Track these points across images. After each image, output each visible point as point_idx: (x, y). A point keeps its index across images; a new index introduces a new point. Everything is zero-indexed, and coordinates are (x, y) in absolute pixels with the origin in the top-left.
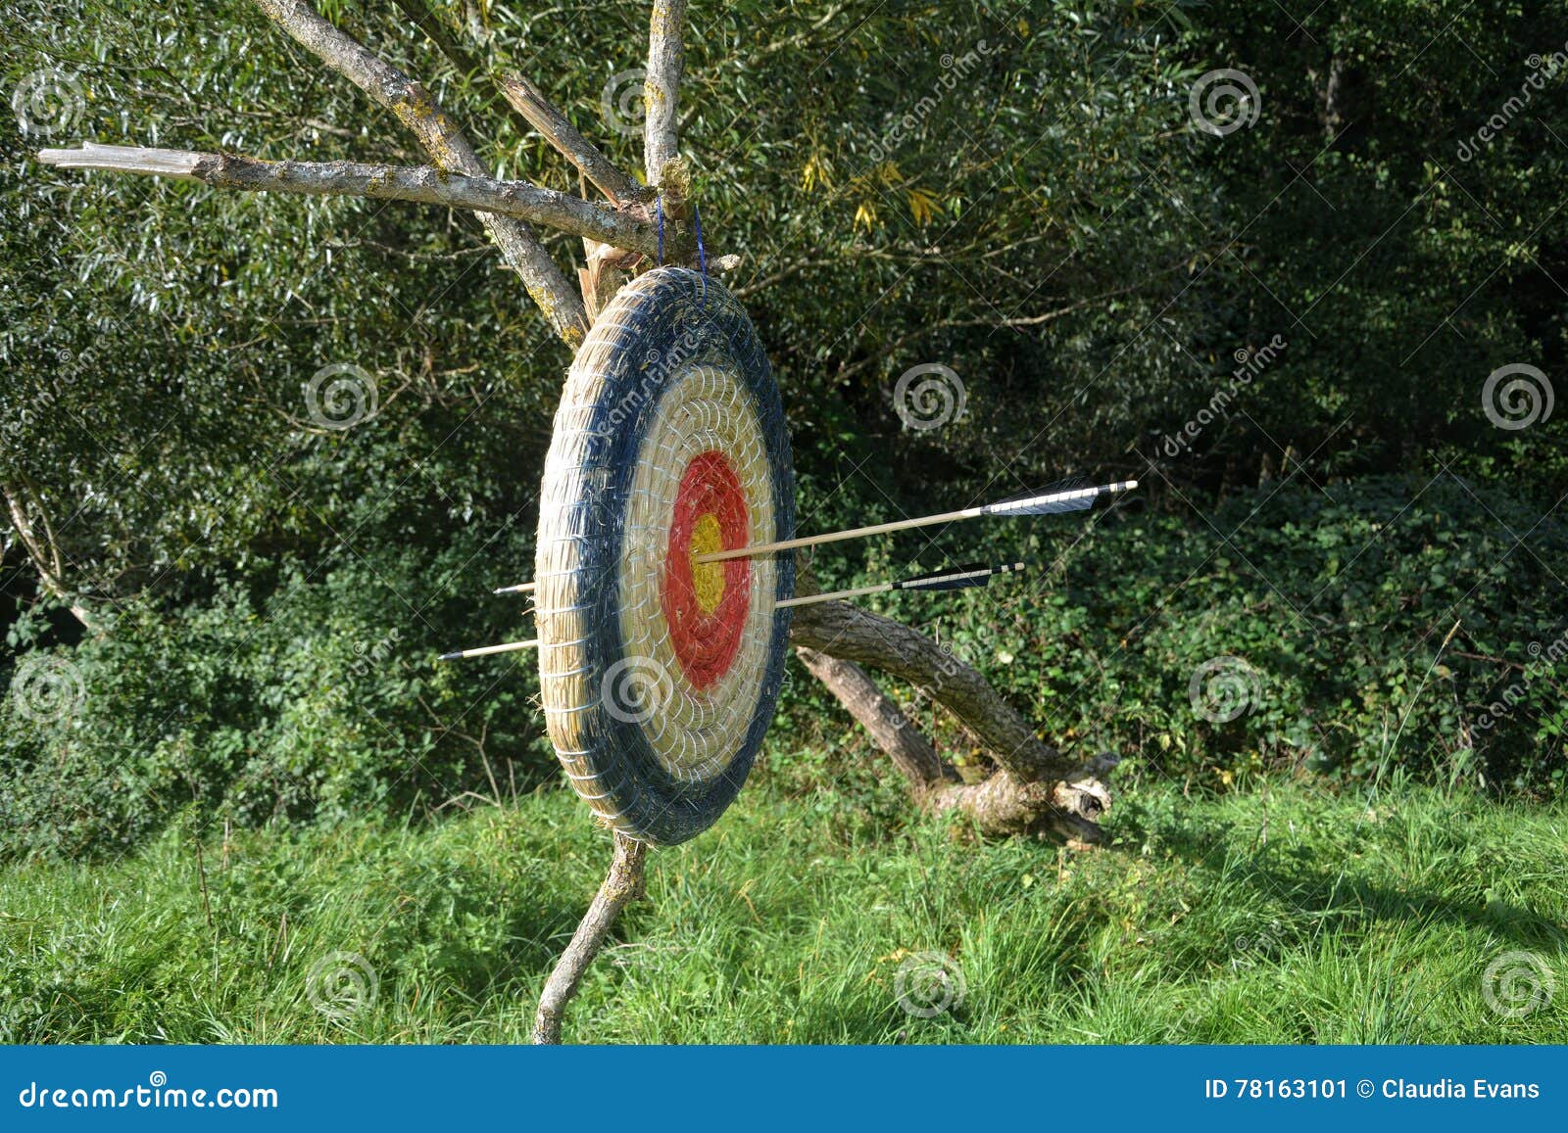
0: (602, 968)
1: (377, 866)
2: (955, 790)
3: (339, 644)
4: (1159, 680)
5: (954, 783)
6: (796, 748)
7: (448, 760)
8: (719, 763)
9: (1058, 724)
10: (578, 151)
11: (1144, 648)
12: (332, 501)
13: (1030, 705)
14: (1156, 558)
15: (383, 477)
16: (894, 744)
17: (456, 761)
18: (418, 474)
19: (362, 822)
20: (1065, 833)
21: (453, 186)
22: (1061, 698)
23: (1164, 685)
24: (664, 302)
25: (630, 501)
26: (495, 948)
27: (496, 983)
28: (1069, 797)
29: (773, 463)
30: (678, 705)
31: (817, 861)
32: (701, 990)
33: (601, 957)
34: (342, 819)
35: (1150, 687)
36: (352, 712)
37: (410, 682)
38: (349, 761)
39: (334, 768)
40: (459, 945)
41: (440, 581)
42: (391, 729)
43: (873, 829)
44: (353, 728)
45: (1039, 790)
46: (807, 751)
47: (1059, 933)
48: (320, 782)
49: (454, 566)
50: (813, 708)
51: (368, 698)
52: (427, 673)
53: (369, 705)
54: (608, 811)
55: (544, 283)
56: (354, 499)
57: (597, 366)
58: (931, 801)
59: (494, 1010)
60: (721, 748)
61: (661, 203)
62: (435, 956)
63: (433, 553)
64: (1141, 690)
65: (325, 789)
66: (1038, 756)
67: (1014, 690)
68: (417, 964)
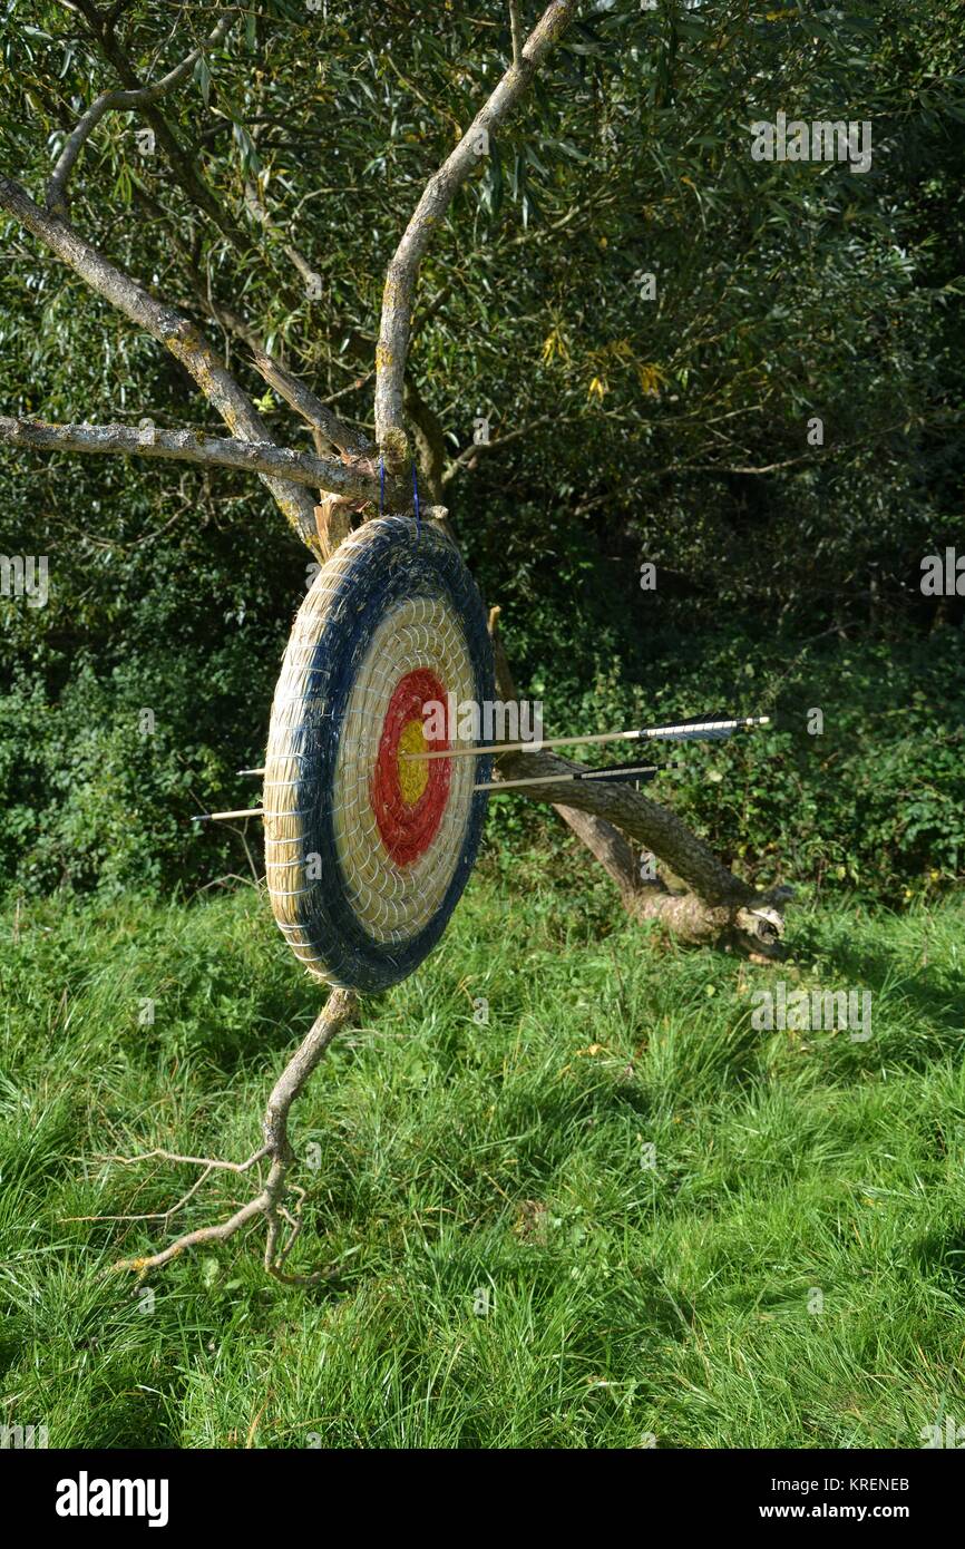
0: (336, 1049)
1: (147, 949)
2: (659, 898)
3: (121, 736)
4: (853, 803)
5: (659, 892)
6: (524, 848)
7: (215, 843)
8: (420, 923)
9: (760, 838)
10: (315, 415)
11: (843, 771)
12: (118, 600)
13: (736, 819)
14: (859, 688)
15: (165, 580)
16: (607, 855)
17: (222, 846)
18: (197, 579)
19: (137, 898)
20: (749, 947)
21: (208, 448)
22: (764, 814)
23: (857, 807)
24: (381, 552)
25: (345, 721)
26: (245, 1026)
27: (245, 1057)
28: (749, 921)
29: (476, 669)
30: (383, 882)
31: (533, 957)
32: (418, 1076)
33: (336, 1040)
34: (120, 893)
35: (845, 808)
36: (131, 799)
37: (182, 775)
38: (127, 843)
39: (114, 848)
40: (215, 1023)
41: (214, 679)
42: (166, 814)
43: (585, 928)
44: (132, 812)
45: (723, 913)
46: (533, 853)
47: (735, 1037)
48: (102, 859)
49: (225, 666)
50: (540, 813)
51: (145, 787)
52: (199, 766)
53: (146, 793)
54: (320, 970)
55: (291, 498)
56: (139, 598)
57: (321, 611)
58: (638, 907)
59: (241, 1080)
60: (421, 911)
61: (382, 461)
62: (193, 1033)
63: (208, 652)
64: (837, 810)
65: (106, 865)
66: (723, 884)
67: (721, 806)
68: (177, 1037)
